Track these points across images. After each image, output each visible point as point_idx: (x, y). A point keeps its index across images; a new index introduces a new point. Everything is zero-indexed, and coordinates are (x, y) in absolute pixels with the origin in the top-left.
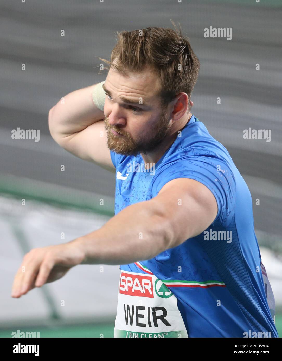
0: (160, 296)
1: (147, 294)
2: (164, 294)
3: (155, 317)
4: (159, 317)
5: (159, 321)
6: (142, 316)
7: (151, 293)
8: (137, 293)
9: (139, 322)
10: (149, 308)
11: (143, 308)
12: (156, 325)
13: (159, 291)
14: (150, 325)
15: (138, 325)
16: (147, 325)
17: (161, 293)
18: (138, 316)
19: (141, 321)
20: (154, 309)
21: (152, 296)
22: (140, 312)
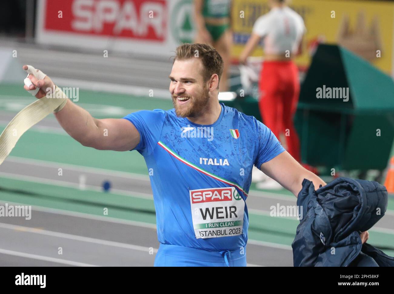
0: (236, 199)
1: (226, 199)
2: (239, 197)
3: (231, 212)
4: (233, 212)
5: (233, 214)
6: (222, 212)
7: (230, 198)
8: (217, 200)
9: (219, 216)
10: (226, 208)
11: (222, 208)
12: (231, 217)
13: (236, 196)
14: (227, 217)
15: (218, 217)
16: (225, 217)
17: (237, 197)
18: (217, 213)
19: (220, 215)
20: (230, 208)
21: (231, 200)
22: (219, 210)
